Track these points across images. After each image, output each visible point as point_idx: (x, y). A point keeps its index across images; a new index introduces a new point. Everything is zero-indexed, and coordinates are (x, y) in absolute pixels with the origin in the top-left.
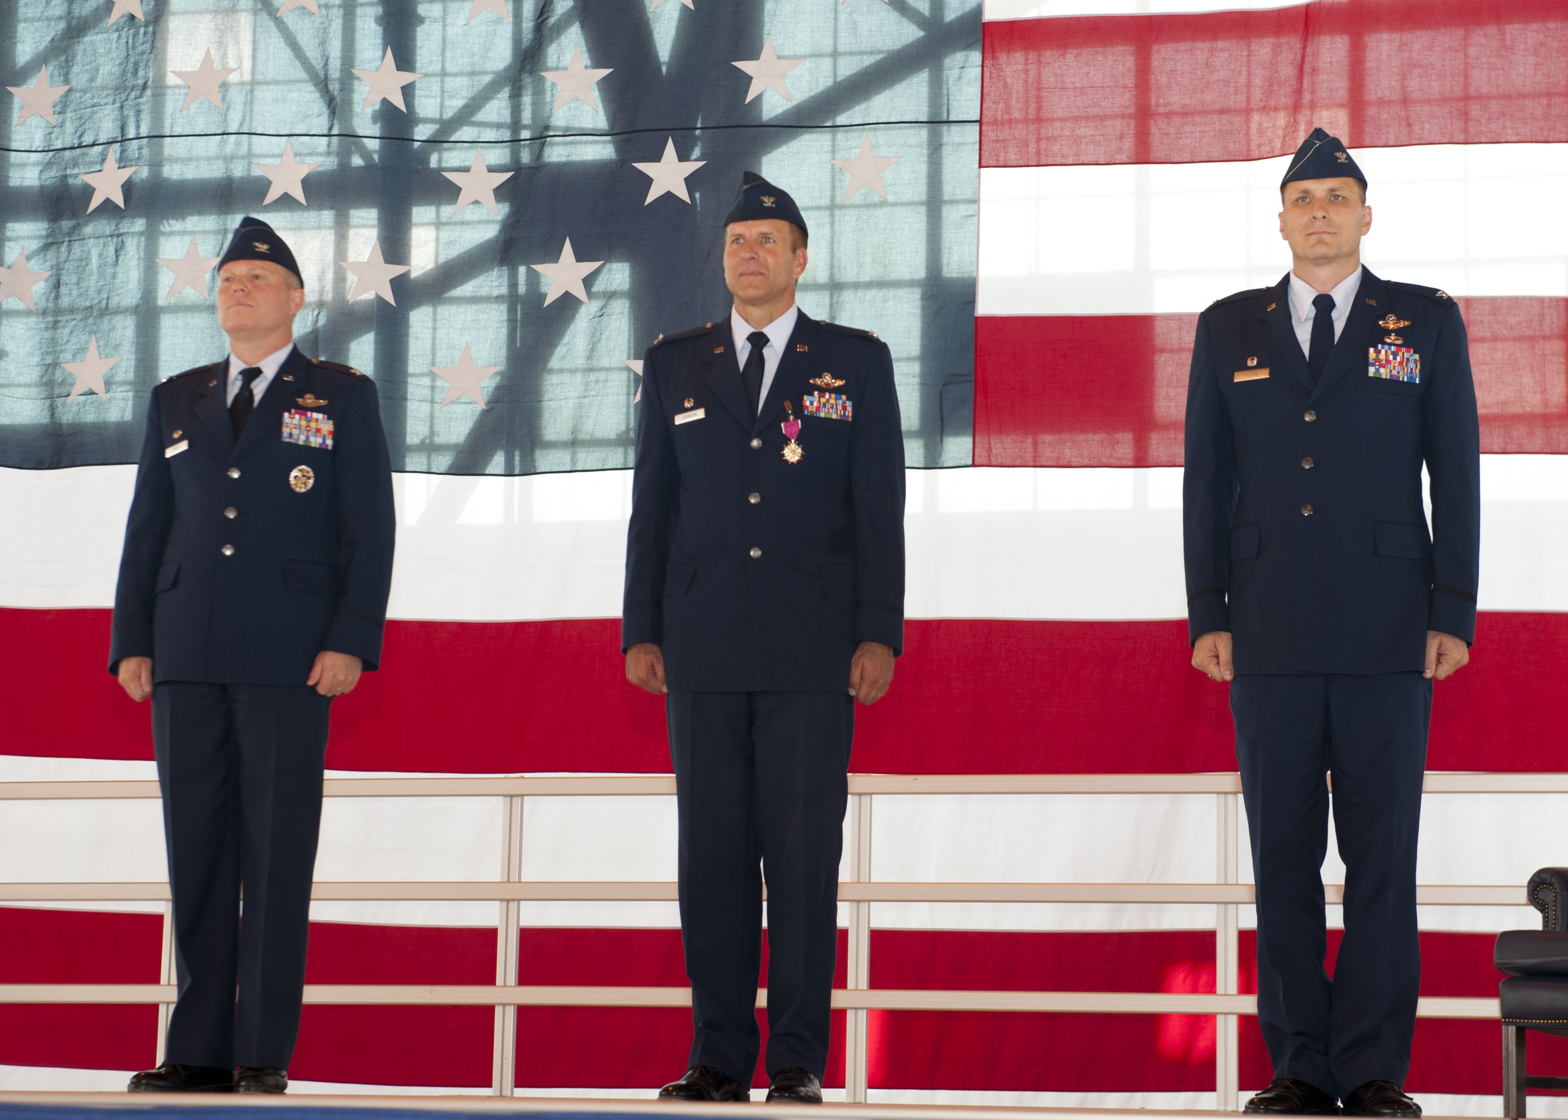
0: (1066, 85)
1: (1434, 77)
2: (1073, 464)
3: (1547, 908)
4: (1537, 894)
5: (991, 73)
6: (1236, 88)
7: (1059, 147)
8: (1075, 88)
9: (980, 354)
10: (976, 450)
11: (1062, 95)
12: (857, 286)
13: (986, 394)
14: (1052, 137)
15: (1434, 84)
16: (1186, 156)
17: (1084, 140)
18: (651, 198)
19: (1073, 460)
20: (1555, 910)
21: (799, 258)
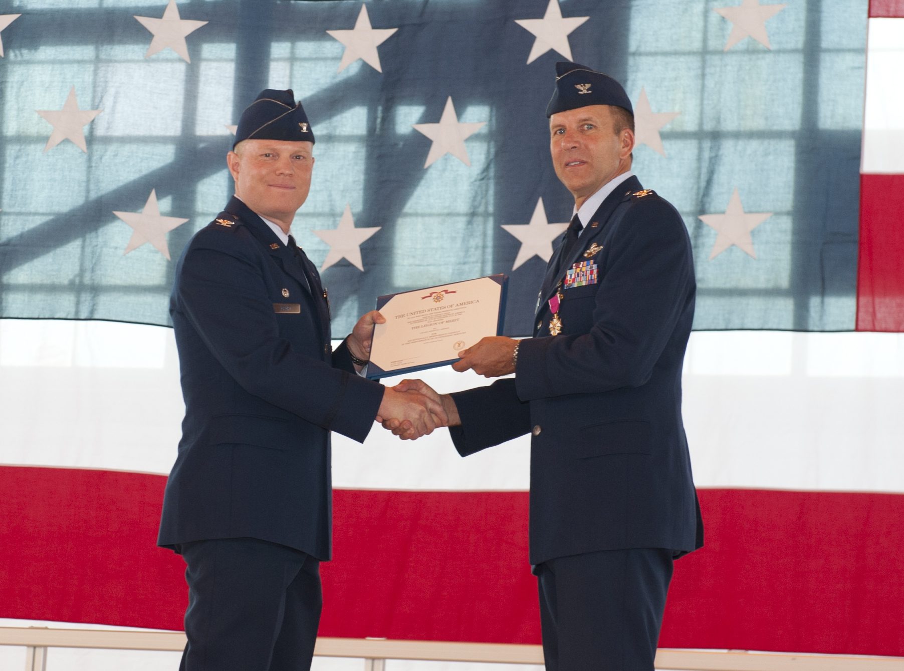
9: (866, 214)
10: (861, 314)
12: (737, 135)
18: (534, 56)
21: (624, 139)
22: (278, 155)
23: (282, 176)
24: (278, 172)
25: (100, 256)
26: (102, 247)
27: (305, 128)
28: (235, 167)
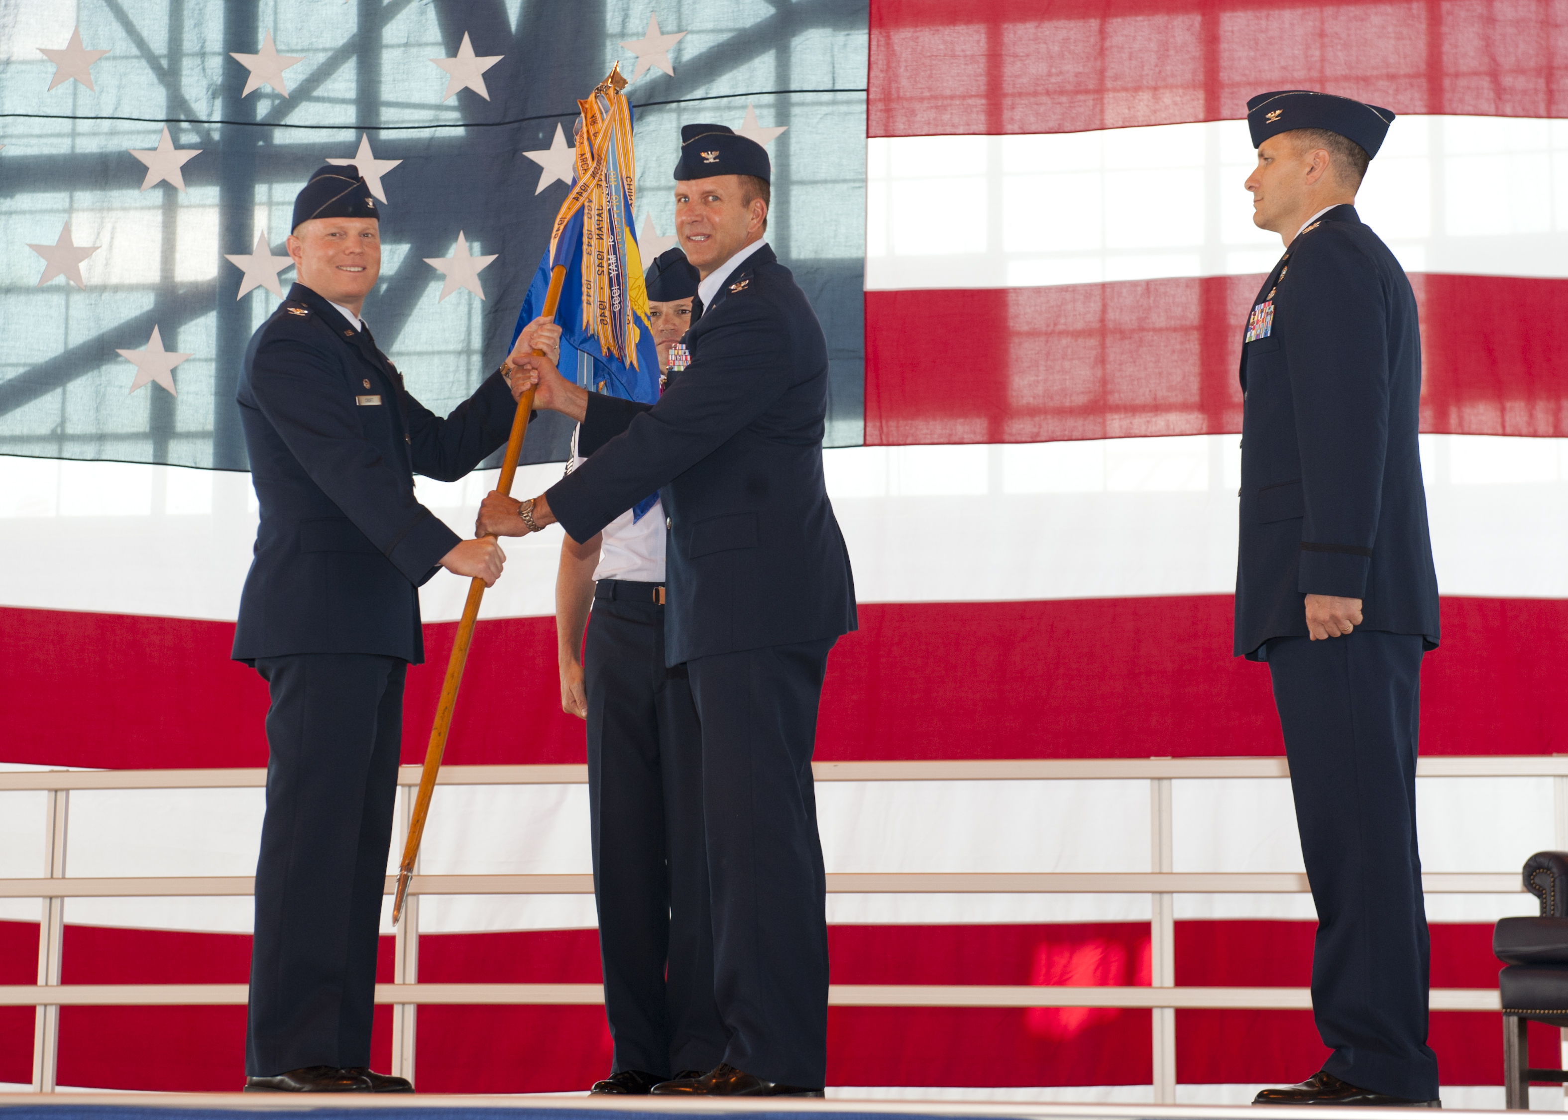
0: (957, 53)
1: (1339, 47)
2: (965, 441)
3: (1545, 894)
4: (1533, 879)
5: (878, 41)
6: (1131, 54)
7: (949, 116)
8: (966, 56)
9: (869, 330)
10: (868, 429)
11: (952, 63)
13: (876, 370)
14: (941, 106)
15: (1340, 54)
16: (1080, 125)
17: (975, 110)
19: (965, 436)
20: (1554, 896)
21: (755, 209)
22: (346, 233)
23: (352, 255)
24: (347, 252)
25: (104, 395)
26: (106, 387)
27: (371, 204)
28: (296, 252)
